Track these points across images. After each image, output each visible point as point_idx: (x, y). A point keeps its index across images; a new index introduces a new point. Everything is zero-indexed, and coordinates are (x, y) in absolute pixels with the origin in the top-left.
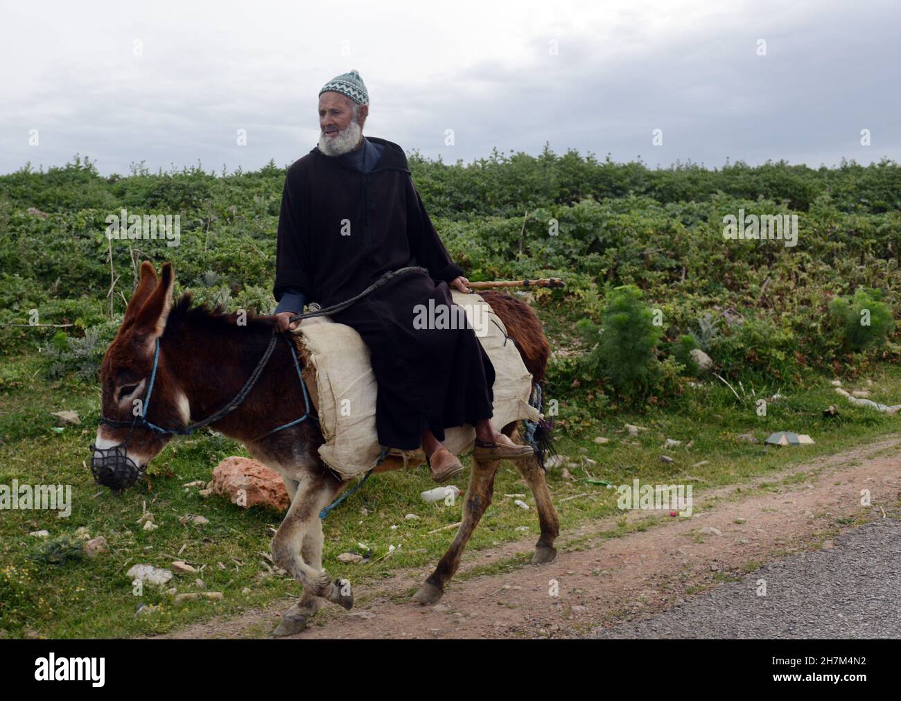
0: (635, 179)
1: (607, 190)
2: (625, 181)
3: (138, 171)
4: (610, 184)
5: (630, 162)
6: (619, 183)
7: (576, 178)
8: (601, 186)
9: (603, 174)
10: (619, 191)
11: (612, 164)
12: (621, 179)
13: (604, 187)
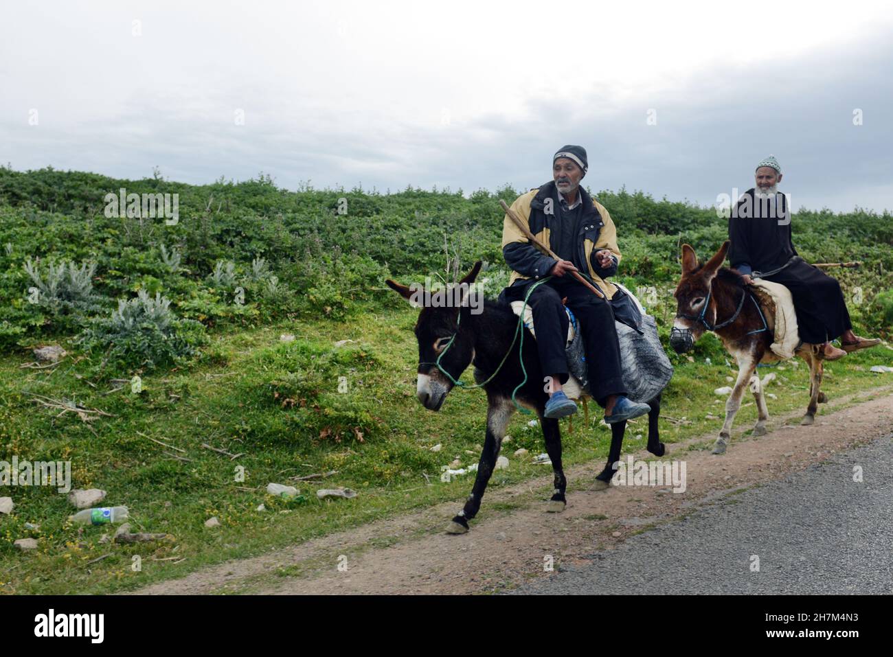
0: (684, 214)
1: (665, 221)
2: (677, 215)
3: (305, 188)
4: (668, 217)
5: (679, 202)
6: (674, 216)
7: (646, 211)
8: (662, 217)
9: (663, 209)
10: (674, 222)
11: (668, 202)
12: (674, 213)
13: (664, 219)
